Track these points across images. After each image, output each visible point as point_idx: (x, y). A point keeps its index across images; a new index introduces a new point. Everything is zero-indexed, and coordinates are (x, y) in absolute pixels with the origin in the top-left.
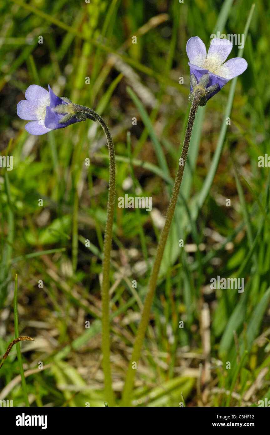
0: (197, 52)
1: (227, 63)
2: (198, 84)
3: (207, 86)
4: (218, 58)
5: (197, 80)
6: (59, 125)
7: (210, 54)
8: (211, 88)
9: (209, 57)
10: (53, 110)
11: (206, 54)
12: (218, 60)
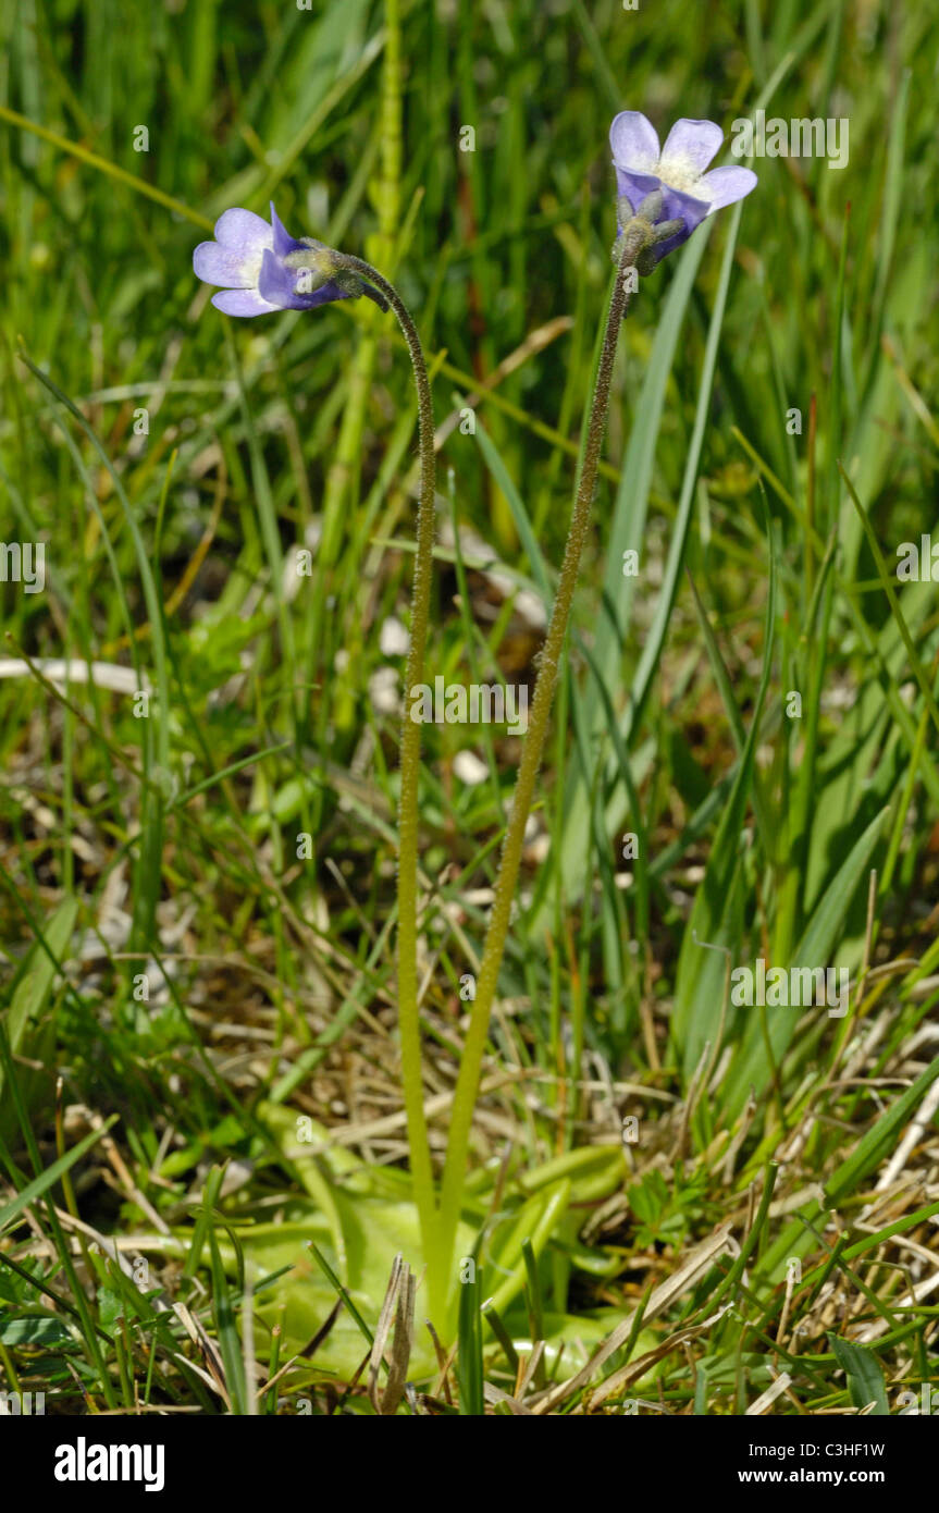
0: (637, 147)
1: (707, 175)
2: (634, 215)
3: (657, 222)
4: (688, 164)
5: (634, 210)
6: (294, 299)
7: (670, 152)
8: (665, 226)
9: (665, 161)
10: (282, 261)
11: (658, 153)
12: (688, 170)
